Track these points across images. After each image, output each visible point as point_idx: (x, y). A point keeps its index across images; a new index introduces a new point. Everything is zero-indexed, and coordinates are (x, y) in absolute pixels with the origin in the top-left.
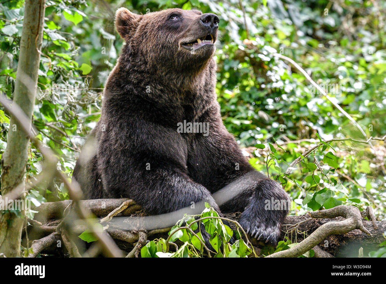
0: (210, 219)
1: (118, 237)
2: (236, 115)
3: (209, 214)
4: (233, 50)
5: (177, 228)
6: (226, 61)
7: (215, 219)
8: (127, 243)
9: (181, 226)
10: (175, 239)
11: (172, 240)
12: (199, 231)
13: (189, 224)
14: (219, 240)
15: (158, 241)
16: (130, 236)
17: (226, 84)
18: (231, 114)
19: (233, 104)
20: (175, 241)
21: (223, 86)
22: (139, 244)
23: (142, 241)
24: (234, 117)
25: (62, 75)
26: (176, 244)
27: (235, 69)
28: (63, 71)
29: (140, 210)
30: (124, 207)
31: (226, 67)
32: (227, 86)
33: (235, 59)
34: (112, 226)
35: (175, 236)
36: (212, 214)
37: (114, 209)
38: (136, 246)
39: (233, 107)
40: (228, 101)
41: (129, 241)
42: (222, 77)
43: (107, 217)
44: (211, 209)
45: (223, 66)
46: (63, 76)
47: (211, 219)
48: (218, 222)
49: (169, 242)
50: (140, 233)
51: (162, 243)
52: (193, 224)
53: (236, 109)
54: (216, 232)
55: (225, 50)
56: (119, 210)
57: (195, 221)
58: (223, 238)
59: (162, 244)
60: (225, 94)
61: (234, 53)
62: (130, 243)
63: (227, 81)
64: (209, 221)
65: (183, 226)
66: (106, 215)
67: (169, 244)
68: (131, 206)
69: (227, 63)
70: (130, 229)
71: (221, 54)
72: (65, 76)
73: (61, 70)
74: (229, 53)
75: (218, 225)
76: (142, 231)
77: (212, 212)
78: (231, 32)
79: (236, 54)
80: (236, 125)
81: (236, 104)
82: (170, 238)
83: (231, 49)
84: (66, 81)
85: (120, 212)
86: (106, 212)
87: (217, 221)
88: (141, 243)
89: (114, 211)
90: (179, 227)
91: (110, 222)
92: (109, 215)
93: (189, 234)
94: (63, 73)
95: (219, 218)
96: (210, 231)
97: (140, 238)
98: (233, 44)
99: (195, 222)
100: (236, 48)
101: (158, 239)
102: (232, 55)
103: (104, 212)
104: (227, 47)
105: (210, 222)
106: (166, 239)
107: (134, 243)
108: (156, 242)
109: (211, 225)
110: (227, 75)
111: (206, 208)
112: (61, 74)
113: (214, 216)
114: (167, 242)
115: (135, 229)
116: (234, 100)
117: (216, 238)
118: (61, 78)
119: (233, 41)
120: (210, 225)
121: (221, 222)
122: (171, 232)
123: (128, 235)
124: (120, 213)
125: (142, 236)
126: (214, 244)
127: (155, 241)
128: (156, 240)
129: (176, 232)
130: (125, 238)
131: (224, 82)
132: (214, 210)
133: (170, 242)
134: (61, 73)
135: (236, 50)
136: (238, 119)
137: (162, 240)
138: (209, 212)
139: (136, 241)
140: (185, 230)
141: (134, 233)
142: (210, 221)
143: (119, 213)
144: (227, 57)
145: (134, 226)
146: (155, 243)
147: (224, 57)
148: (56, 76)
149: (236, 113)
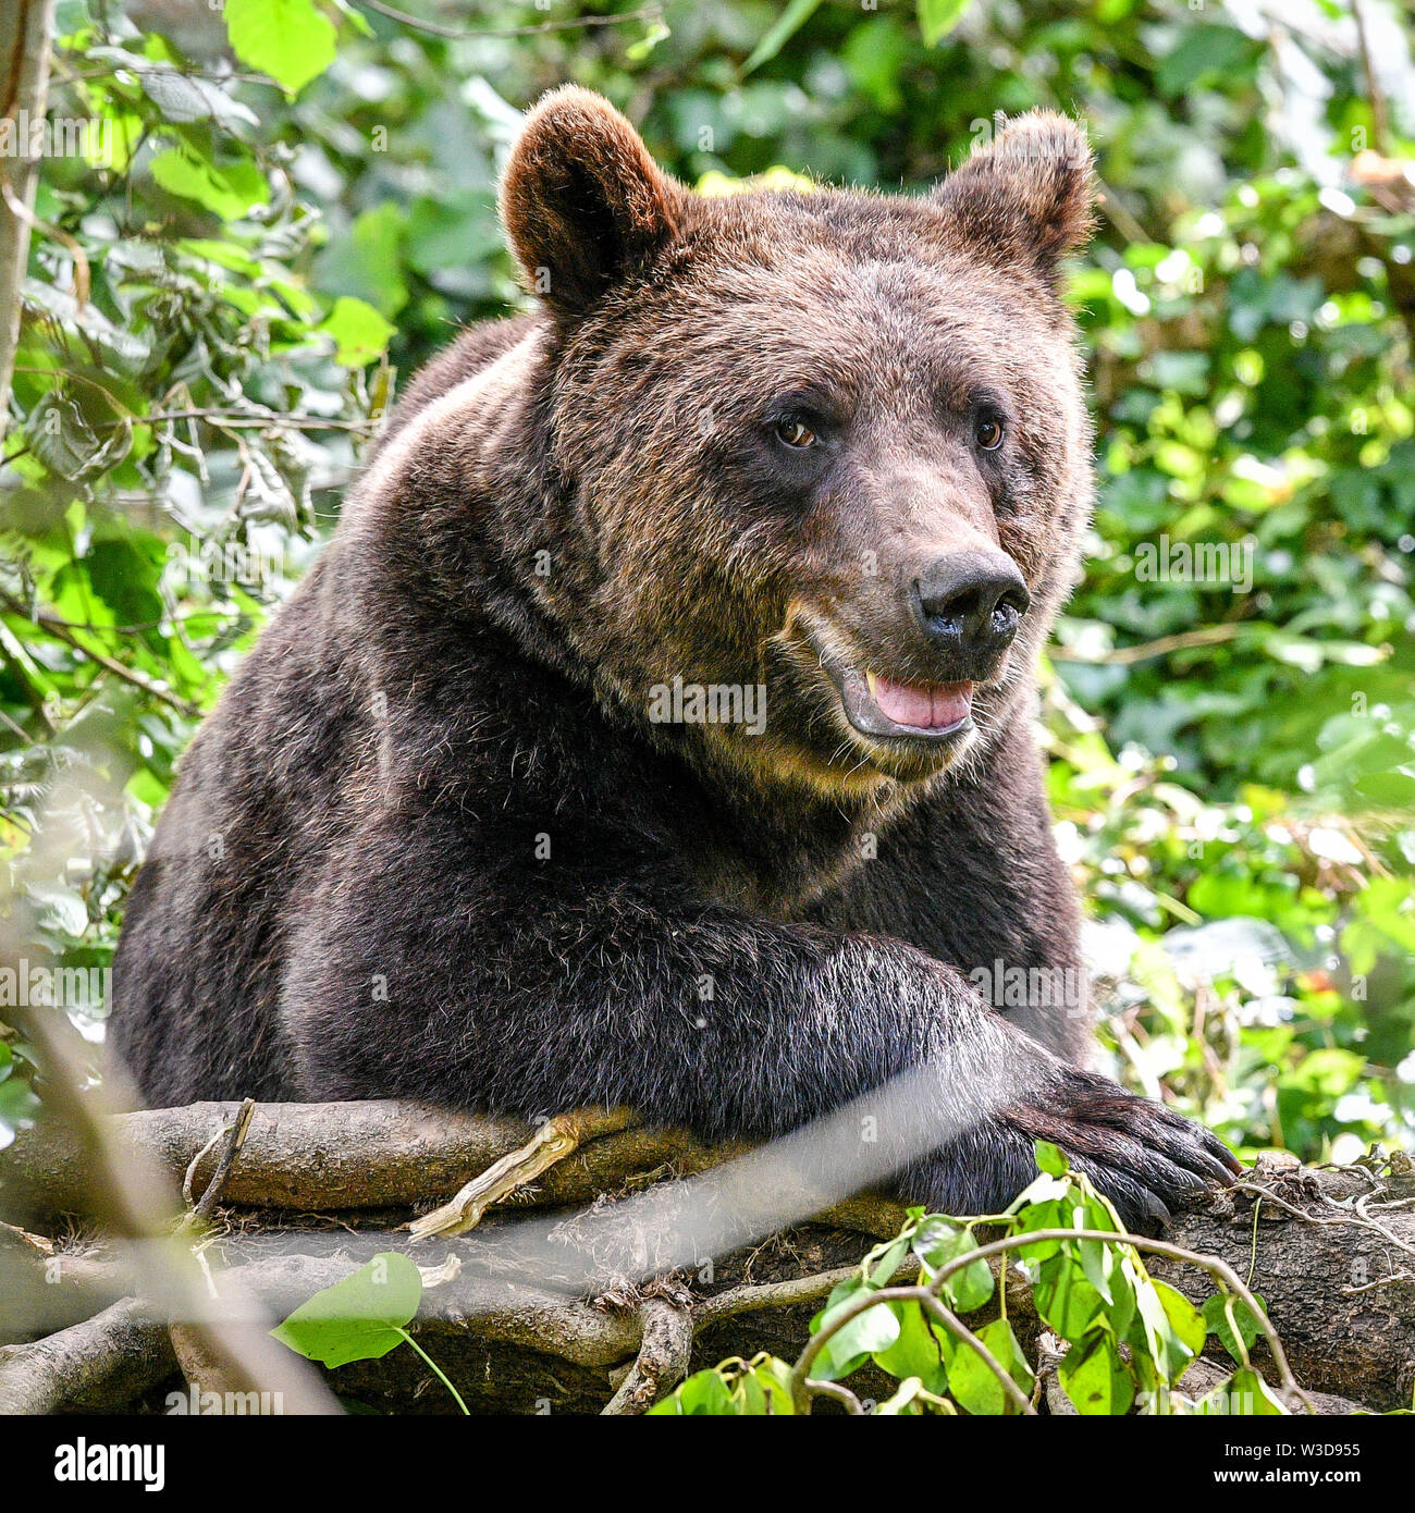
0: (1065, 1246)
1: (516, 1329)
2: (1300, 610)
3: (1062, 1212)
4: (1290, 217)
5: (865, 1293)
6: (1245, 281)
7: (1099, 1241)
8: (573, 1366)
9: (889, 1285)
10: (853, 1360)
11: (831, 1367)
12: (997, 1315)
13: (938, 1268)
14: (1118, 1370)
15: (745, 1373)
16: (588, 1330)
17: (1238, 421)
18: (1266, 602)
19: (1281, 543)
20: (848, 1372)
21: (1226, 434)
22: (642, 1379)
23: (663, 1358)
24: (1282, 621)
25: (207, 340)
26: (849, 1394)
27: (1298, 333)
28: (212, 316)
29: (649, 1169)
30: (555, 1147)
31: (1245, 321)
32: (1244, 431)
33: (1297, 268)
34: (482, 1260)
35: (851, 1342)
36: (1078, 1215)
37: (495, 1160)
38: (622, 1390)
39: (1279, 564)
40: (1252, 525)
41: (581, 1357)
42: (1218, 378)
43: (448, 1208)
44: (1075, 1183)
45: (1226, 314)
46: (211, 347)
47: (1073, 1241)
48: (1118, 1262)
49: (809, 1382)
50: (647, 1307)
51: (767, 1385)
52: (965, 1265)
53: (1298, 576)
54: (1101, 1321)
55: (1236, 217)
56: (523, 1164)
57: (979, 1251)
58: (1144, 1358)
59: (768, 1393)
60: (1235, 479)
61: (1293, 233)
62: (587, 1369)
63: (1246, 405)
64: (1060, 1253)
65: (898, 1285)
66: (447, 1197)
67: (810, 1390)
68: (595, 1139)
69: (1248, 298)
70: (590, 1279)
71: (1212, 240)
72: (225, 347)
73: (202, 310)
74: (1258, 233)
75: (1117, 1280)
76: (658, 1297)
77: (1078, 1203)
78: (1282, 107)
79: (1303, 240)
80: (1297, 669)
81: (1297, 545)
82: (813, 1356)
83: (1272, 212)
84: (225, 379)
85: (531, 1176)
86: (448, 1179)
87: (1107, 1256)
88: (652, 1370)
89: (495, 1170)
90: (876, 1287)
91: (467, 1241)
92: (465, 1194)
93: (937, 1329)
94: (212, 332)
95: (1122, 1242)
96: (1065, 1318)
97: (648, 1341)
98: (1286, 180)
99: (978, 1258)
100: (1305, 204)
101: (748, 1357)
102: (1281, 247)
103: (434, 1178)
104: (1249, 196)
105: (1068, 1265)
106: (791, 1361)
107: (614, 1366)
108: (730, 1376)
109: (1071, 1282)
110: (1249, 368)
111: (1045, 1179)
112: (200, 335)
113: (1091, 1225)
114: (798, 1381)
115: (617, 1282)
116: (1288, 522)
117: (1102, 1358)
118: (197, 360)
119: (1290, 161)
120: (1063, 1279)
121: (1131, 1263)
122: (827, 1319)
123: (574, 1321)
124: (530, 1183)
125: (660, 1328)
126: (1087, 1394)
127: (724, 1371)
128: (734, 1368)
129: (858, 1319)
130: (558, 1340)
131: (1231, 408)
132: (1092, 1191)
133: (821, 1382)
134: (202, 327)
135: (1303, 218)
136: (1311, 634)
137: (770, 1370)
138: (1064, 1199)
139: (627, 1357)
140: (913, 1310)
141: (611, 1307)
142: (1068, 1254)
143: (521, 1182)
144: (1250, 254)
145: (613, 1262)
146: (729, 1383)
147: (1230, 257)
148: (168, 341)
149: (1294, 602)
